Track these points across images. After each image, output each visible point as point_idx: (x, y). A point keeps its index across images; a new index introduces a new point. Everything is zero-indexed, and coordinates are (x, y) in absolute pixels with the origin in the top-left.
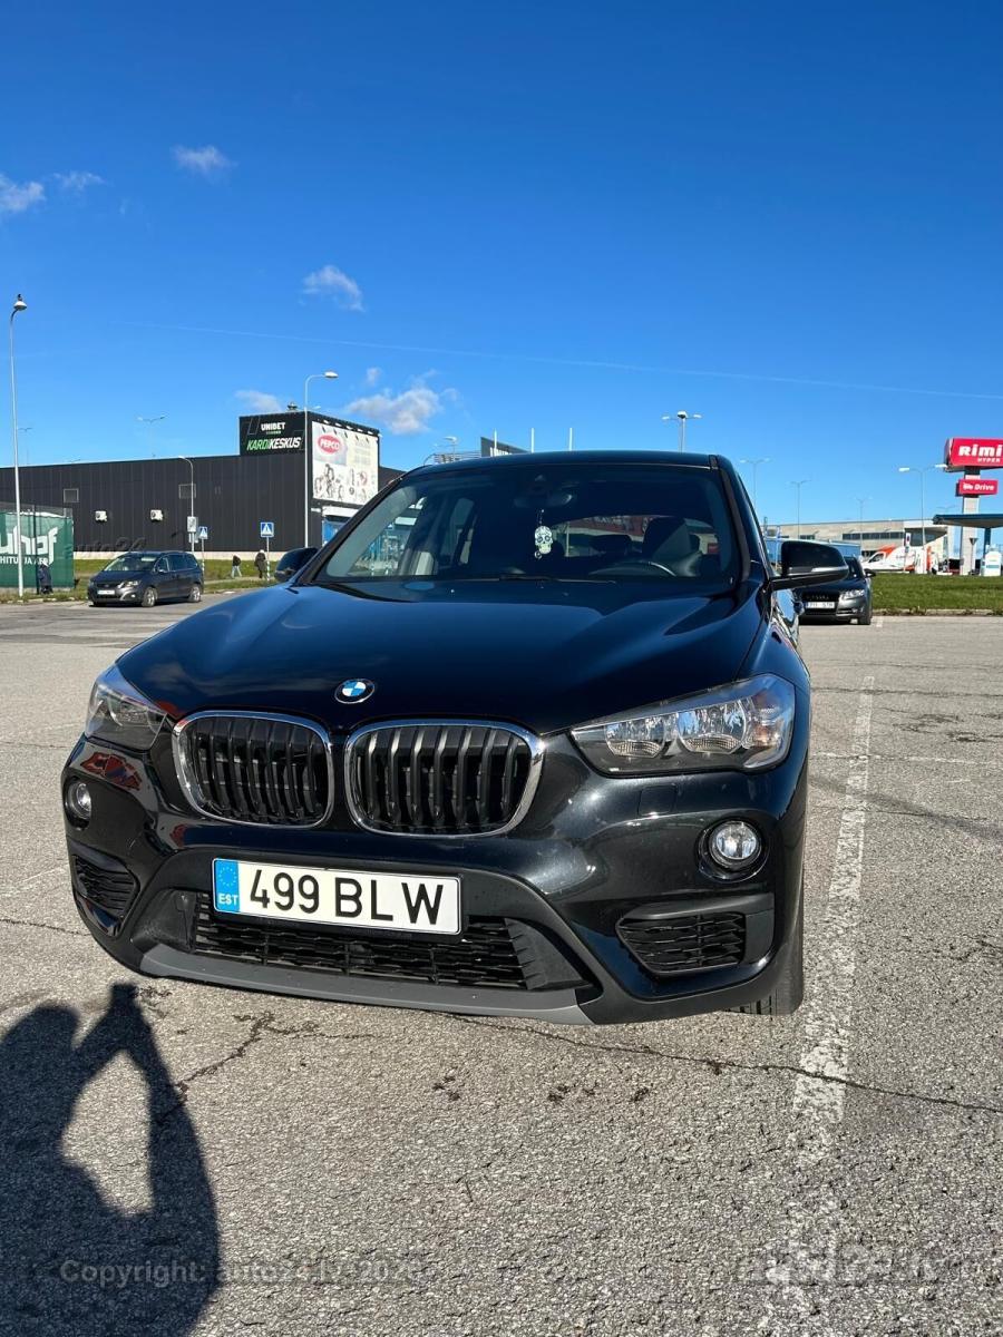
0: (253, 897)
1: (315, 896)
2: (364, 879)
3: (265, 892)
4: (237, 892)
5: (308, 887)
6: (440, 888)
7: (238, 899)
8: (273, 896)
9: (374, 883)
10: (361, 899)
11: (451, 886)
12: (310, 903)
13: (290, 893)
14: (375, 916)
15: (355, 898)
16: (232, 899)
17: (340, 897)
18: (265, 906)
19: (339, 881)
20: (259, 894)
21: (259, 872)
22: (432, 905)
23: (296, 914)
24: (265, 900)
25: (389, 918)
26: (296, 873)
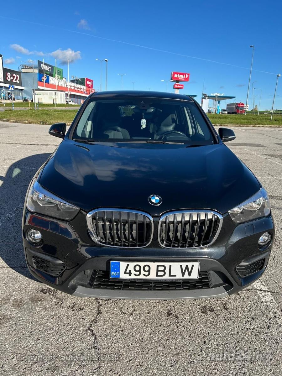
0: (125, 273)
1: (149, 271)
2: (167, 265)
3: (130, 271)
4: (119, 271)
5: (147, 269)
6: (193, 266)
7: (119, 274)
8: (133, 272)
9: (170, 266)
10: (165, 271)
11: (196, 265)
12: (147, 273)
13: (140, 271)
14: (170, 275)
15: (164, 271)
16: (117, 274)
17: (158, 271)
18: (130, 275)
19: (158, 266)
20: (128, 271)
21: (128, 265)
22: (190, 271)
23: (142, 277)
24: (130, 273)
25: (175, 276)
26: (142, 264)
